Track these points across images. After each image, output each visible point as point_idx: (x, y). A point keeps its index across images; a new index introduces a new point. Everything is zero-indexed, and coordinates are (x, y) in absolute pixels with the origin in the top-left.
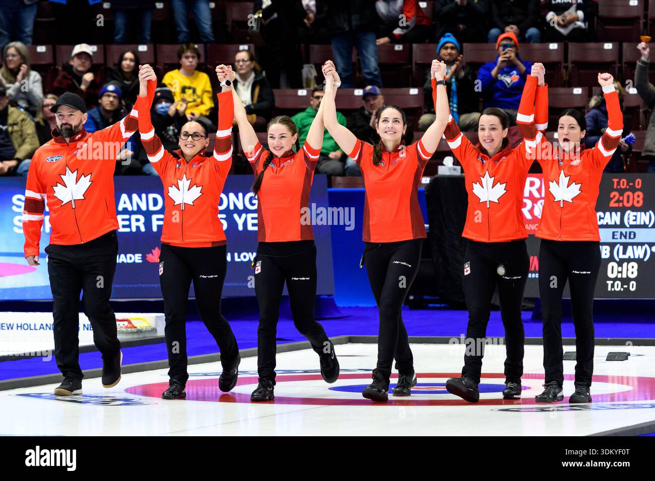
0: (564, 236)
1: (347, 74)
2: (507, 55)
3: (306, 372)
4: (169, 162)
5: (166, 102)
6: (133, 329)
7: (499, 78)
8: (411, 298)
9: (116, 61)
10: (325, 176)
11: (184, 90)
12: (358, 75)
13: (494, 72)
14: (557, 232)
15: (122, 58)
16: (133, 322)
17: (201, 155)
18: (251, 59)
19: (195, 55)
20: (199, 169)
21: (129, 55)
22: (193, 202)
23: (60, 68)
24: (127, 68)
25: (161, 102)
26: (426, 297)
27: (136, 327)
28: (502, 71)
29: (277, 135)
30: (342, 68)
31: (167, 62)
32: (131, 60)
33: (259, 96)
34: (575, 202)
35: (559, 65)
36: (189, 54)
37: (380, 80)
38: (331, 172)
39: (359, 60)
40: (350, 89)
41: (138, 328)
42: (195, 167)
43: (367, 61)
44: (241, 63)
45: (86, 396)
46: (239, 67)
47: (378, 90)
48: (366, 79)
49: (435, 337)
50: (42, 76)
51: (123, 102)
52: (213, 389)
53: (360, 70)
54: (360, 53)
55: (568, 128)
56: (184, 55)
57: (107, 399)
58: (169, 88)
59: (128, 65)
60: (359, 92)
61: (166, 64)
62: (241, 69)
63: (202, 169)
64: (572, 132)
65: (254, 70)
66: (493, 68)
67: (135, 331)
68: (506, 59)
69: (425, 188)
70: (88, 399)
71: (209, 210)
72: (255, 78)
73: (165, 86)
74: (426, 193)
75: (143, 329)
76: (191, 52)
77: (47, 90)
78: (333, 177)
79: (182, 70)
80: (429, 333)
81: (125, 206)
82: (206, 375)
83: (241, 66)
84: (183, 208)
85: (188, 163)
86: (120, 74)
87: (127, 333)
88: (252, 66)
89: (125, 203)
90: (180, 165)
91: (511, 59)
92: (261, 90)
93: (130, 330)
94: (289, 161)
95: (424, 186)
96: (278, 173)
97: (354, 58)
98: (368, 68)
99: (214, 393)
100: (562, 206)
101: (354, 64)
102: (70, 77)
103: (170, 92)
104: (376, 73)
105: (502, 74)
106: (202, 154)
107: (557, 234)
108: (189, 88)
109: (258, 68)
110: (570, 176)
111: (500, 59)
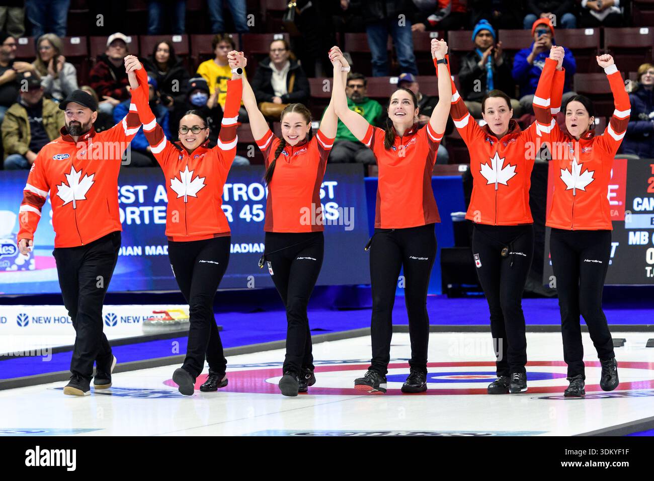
0: (576, 225)
1: (383, 62)
2: (543, 41)
3: (345, 362)
4: (171, 153)
5: (201, 92)
6: (171, 321)
7: (535, 65)
8: (450, 286)
9: (151, 52)
10: (362, 165)
11: (219, 80)
12: (393, 63)
13: (529, 58)
14: (569, 221)
15: (156, 49)
16: (170, 314)
17: (203, 147)
18: (287, 48)
19: (229, 44)
20: (201, 160)
21: (163, 46)
22: (196, 194)
23: (94, 60)
24: (162, 59)
25: (196, 93)
26: (465, 286)
27: (173, 319)
28: (538, 57)
29: (292, 124)
30: (378, 57)
31: (202, 52)
32: (165, 51)
33: (295, 85)
34: (587, 190)
35: (595, 51)
36: (223, 44)
37: (415, 68)
38: (368, 161)
39: (394, 48)
40: (386, 78)
41: (176, 320)
42: (197, 158)
43: (402, 49)
44: (277, 52)
45: (125, 389)
46: (275, 57)
47: (413, 78)
48: (401, 67)
49: (474, 325)
50: (76, 68)
51: (158, 94)
52: (251, 380)
53: (395, 58)
54: (395, 41)
55: (576, 113)
56: (218, 45)
57: (145, 392)
58: (204, 78)
59: (163, 56)
60: (394, 80)
61: (200, 55)
62: (277, 58)
63: (204, 160)
64: (580, 117)
65: (289, 59)
66: (529, 54)
67: (173, 323)
68: (542, 45)
69: (463, 175)
70: (126, 392)
71: (213, 201)
72: (291, 67)
73: (200, 76)
74: (463, 181)
75: (181, 321)
76: (226, 42)
77: (82, 82)
78: (369, 166)
79: (217, 60)
80: (467, 322)
81: (161, 197)
82: (244, 366)
83: (277, 55)
84: (185, 200)
85: (190, 154)
86: (154, 65)
87: (165, 325)
88: (288, 55)
89: (161, 194)
90: (182, 157)
91: (546, 44)
92: (296, 80)
93: (167, 322)
94: (302, 150)
95: (462, 174)
96: (291, 162)
97: (389, 46)
98: (404, 56)
99: (253, 384)
100: (574, 194)
101: (389, 52)
102: (107, 66)
103: (205, 83)
104: (412, 61)
105: (538, 60)
106: (204, 145)
107: (569, 223)
108: (225, 78)
109: (293, 57)
110: (583, 163)
111: (536, 45)
